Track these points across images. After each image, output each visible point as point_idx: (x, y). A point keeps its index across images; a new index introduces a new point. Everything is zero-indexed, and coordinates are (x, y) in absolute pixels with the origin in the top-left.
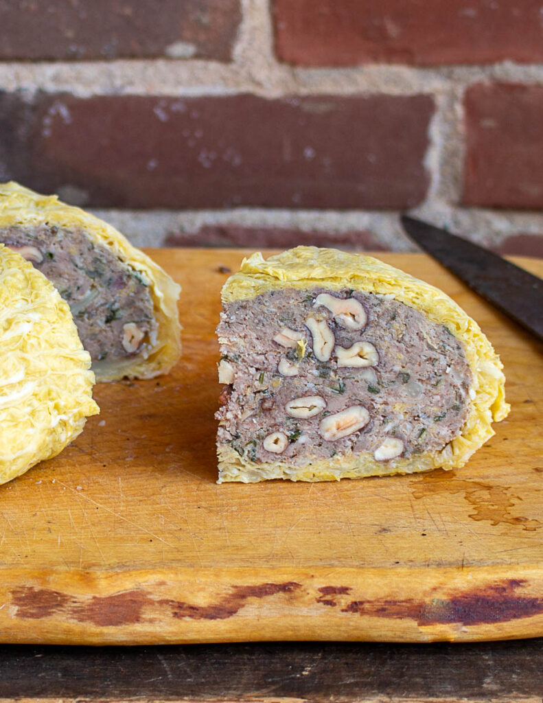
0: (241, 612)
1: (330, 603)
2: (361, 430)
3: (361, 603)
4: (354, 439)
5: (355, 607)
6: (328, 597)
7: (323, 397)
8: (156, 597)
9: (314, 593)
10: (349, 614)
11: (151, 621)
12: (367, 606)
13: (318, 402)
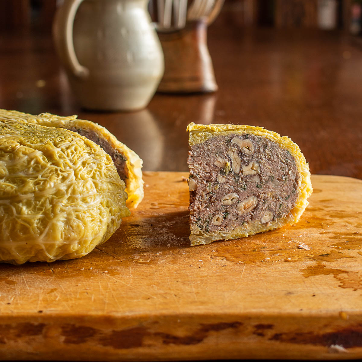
0: (205, 340)
1: (261, 335)
2: (254, 209)
3: (281, 334)
4: (252, 214)
5: (277, 337)
6: (260, 331)
7: (237, 193)
8: (152, 331)
9: (250, 329)
10: (273, 342)
11: (149, 346)
12: (284, 336)
13: (235, 195)
